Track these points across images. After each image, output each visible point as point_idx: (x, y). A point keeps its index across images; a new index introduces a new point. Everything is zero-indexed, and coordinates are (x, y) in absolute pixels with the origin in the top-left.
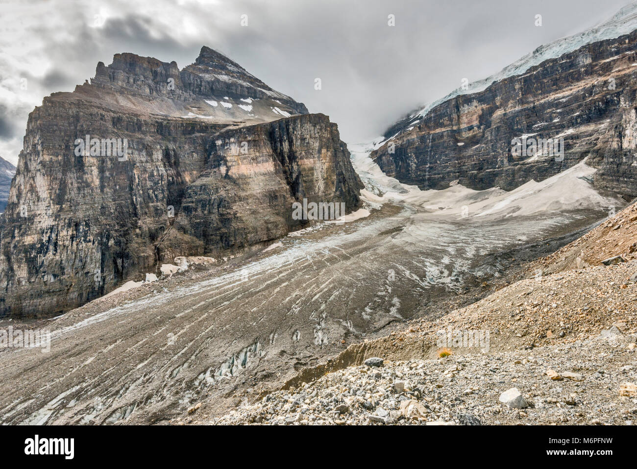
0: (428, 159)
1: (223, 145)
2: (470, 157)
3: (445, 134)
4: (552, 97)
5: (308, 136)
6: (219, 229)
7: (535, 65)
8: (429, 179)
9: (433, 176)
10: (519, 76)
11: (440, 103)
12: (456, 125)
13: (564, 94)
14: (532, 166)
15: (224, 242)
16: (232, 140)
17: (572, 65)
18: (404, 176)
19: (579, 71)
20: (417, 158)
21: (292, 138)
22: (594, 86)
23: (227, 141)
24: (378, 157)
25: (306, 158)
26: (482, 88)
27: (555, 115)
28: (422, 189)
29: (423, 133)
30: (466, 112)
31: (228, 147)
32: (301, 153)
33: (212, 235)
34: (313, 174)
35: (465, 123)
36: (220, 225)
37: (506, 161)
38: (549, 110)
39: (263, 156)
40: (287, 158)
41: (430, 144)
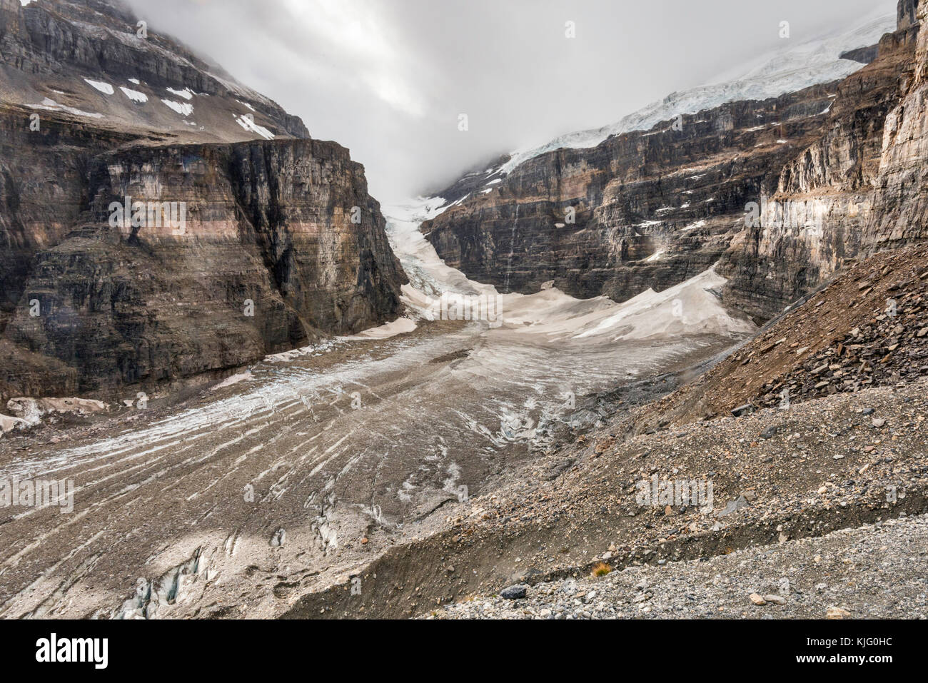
0: (512, 243)
1: (126, 176)
2: (571, 246)
3: (539, 206)
4: (683, 170)
5: (309, 181)
6: (115, 343)
7: (665, 119)
8: (512, 276)
9: (517, 272)
10: (644, 132)
11: (533, 156)
12: (554, 195)
13: (697, 170)
14: (652, 269)
15: (125, 370)
16: (147, 168)
17: (710, 128)
18: (475, 268)
19: (717, 139)
20: (495, 240)
21: (277, 180)
22: (733, 163)
23: (135, 168)
24: (433, 231)
25: (304, 221)
26: (593, 143)
27: (683, 197)
28: (500, 290)
29: (507, 200)
30: (570, 176)
31: (138, 181)
32: (294, 210)
33: (97, 355)
34: (316, 252)
35: (567, 193)
36: (117, 335)
37: (618, 257)
38: (678, 190)
39: (214, 207)
40: (265, 216)
41: (516, 220)
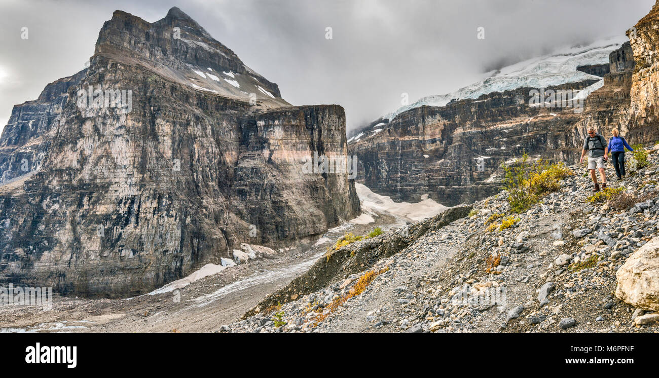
0: (399, 167)
2: (437, 171)
3: (413, 143)
4: (500, 126)
7: (486, 94)
8: (401, 191)
9: (405, 187)
10: (474, 100)
11: (408, 109)
12: (422, 135)
13: (507, 125)
14: (491, 187)
17: (512, 102)
18: (376, 184)
19: (516, 108)
20: (389, 165)
22: (527, 124)
25: (331, 151)
26: (443, 103)
27: (502, 143)
28: (395, 200)
29: (393, 138)
30: (430, 124)
35: (428, 135)
37: (468, 179)
38: (497, 138)
40: (316, 148)
41: (400, 151)
